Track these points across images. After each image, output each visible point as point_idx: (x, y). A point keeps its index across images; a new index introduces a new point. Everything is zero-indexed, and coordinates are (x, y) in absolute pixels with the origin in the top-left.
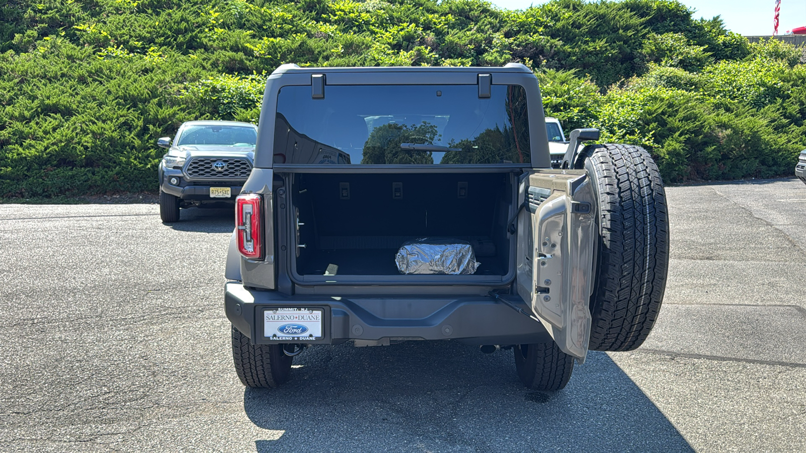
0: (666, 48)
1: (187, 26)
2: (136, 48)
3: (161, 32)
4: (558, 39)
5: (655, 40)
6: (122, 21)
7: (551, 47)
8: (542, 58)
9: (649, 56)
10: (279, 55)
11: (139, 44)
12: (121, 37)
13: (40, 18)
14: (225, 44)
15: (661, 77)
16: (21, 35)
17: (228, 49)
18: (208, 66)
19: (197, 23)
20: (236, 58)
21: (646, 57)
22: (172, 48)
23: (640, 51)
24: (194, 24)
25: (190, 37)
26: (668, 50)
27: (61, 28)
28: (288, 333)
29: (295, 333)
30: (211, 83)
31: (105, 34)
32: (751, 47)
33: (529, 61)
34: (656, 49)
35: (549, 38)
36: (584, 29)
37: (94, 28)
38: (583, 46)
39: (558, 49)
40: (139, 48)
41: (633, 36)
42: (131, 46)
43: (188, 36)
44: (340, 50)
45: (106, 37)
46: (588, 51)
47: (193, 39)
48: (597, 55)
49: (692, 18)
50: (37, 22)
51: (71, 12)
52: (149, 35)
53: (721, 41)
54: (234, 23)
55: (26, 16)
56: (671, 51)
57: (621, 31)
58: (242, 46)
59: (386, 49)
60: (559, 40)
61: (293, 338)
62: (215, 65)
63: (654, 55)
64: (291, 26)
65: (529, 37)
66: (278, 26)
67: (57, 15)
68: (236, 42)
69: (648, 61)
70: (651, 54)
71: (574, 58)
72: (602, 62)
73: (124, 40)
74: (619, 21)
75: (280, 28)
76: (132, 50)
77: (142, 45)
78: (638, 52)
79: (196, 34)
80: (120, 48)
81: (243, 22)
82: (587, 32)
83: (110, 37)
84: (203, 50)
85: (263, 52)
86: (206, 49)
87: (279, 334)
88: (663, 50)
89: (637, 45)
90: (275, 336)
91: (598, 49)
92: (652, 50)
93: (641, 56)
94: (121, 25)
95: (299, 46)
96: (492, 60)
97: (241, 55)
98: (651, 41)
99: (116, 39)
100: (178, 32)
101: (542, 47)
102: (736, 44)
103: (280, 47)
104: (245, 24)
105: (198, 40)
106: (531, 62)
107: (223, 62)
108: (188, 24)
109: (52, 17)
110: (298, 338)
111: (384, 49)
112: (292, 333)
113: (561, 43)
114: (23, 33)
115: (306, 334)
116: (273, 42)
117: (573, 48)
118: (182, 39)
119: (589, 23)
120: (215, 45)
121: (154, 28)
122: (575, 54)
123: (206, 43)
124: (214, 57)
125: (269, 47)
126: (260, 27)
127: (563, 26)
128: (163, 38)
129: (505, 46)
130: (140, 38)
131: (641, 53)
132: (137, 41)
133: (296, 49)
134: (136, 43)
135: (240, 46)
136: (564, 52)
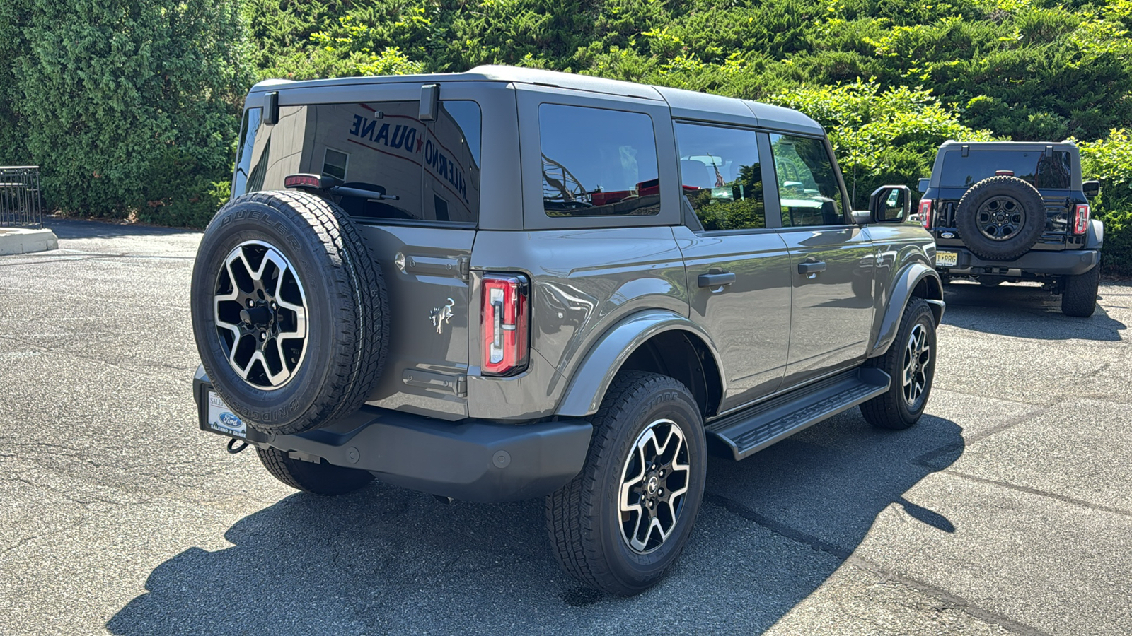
1: (791, 19)
2: (714, 55)
3: (754, 30)
6: (704, 20)
10: (911, 51)
11: (719, 50)
12: (697, 42)
13: (612, 24)
14: (837, 40)
16: (585, 48)
17: (839, 48)
18: (805, 74)
19: (807, 14)
20: (845, 59)
22: (763, 53)
24: (802, 15)
25: (792, 34)
27: (632, 36)
30: (783, 100)
31: (677, 39)
37: (667, 33)
40: (718, 56)
42: (707, 54)
43: (789, 34)
44: (1016, 36)
45: (678, 43)
47: (795, 36)
50: (608, 30)
51: (649, 14)
52: (736, 36)
54: (866, 8)
55: (597, 23)
58: (859, 42)
59: (1114, 30)
62: (814, 72)
64: (950, 6)
66: (929, 7)
67: (631, 20)
68: (853, 36)
73: (700, 46)
75: (931, 10)
76: (707, 59)
77: (722, 50)
79: (801, 30)
80: (691, 57)
81: (877, 6)
83: (683, 44)
84: (804, 52)
85: (886, 48)
86: (810, 49)
94: (701, 25)
95: (947, 35)
97: (852, 55)
99: (690, 45)
100: (779, 28)
103: (916, 40)
104: (880, 9)
105: (802, 38)
107: (827, 66)
108: (793, 16)
109: (626, 23)
111: (1110, 29)
114: (587, 46)
116: (906, 32)
118: (779, 38)
120: (823, 43)
121: (746, 26)
123: (811, 41)
124: (815, 61)
125: (899, 41)
126: (901, 11)
128: (753, 40)
130: (722, 42)
132: (717, 46)
133: (942, 40)
134: (715, 49)
135: (857, 42)
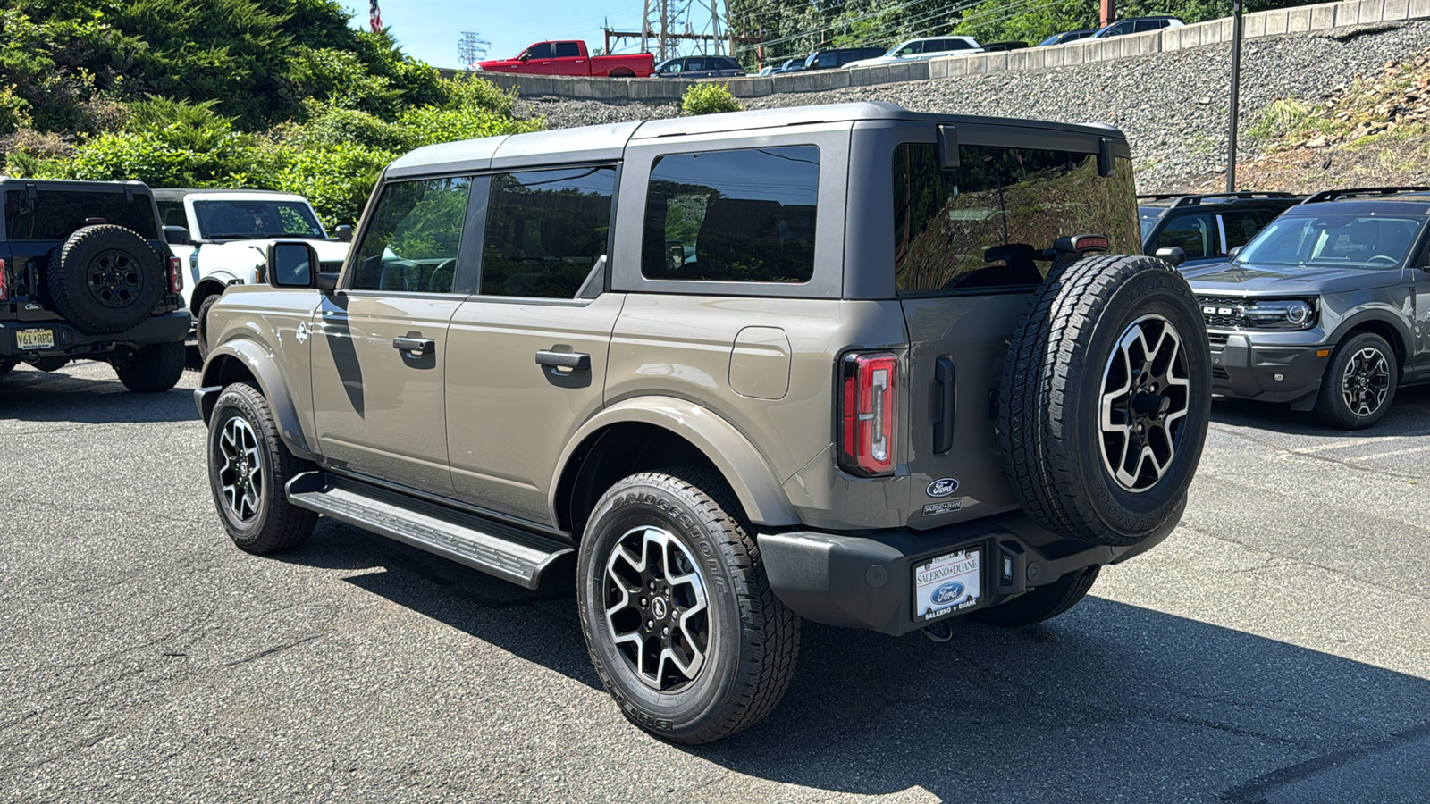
0: (332, 76)
4: (138, 37)
5: (309, 58)
7: (127, 52)
8: (112, 72)
9: (303, 86)
15: (344, 126)
21: (298, 87)
23: (284, 75)
26: (335, 78)
28: (943, 601)
29: (951, 598)
32: (443, 86)
33: (89, 74)
34: (314, 74)
35: (119, 33)
36: (181, 25)
38: (190, 58)
39: (142, 57)
41: (268, 48)
46: (199, 66)
48: (214, 75)
49: (349, 26)
53: (402, 72)
56: (341, 81)
57: (248, 36)
60: (141, 40)
61: (952, 607)
63: (311, 86)
65: (75, 25)
69: (304, 96)
70: (307, 84)
71: (176, 77)
72: (224, 90)
74: (240, 18)
78: (282, 77)
82: (186, 31)
87: (934, 607)
88: (327, 78)
89: (276, 65)
90: (929, 611)
91: (217, 64)
92: (307, 76)
93: (287, 85)
96: (16, 65)
98: (301, 60)
101: (108, 50)
102: (423, 79)
106: (92, 77)
110: (957, 605)
112: (947, 600)
113: (145, 45)
115: (963, 597)
117: (171, 57)
119: (188, 14)
122: (175, 70)
127: (143, 14)
129: (33, 38)
131: (287, 80)
136: (153, 63)
